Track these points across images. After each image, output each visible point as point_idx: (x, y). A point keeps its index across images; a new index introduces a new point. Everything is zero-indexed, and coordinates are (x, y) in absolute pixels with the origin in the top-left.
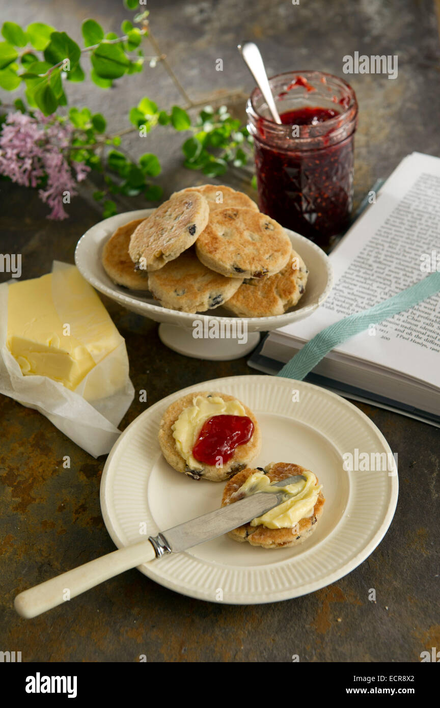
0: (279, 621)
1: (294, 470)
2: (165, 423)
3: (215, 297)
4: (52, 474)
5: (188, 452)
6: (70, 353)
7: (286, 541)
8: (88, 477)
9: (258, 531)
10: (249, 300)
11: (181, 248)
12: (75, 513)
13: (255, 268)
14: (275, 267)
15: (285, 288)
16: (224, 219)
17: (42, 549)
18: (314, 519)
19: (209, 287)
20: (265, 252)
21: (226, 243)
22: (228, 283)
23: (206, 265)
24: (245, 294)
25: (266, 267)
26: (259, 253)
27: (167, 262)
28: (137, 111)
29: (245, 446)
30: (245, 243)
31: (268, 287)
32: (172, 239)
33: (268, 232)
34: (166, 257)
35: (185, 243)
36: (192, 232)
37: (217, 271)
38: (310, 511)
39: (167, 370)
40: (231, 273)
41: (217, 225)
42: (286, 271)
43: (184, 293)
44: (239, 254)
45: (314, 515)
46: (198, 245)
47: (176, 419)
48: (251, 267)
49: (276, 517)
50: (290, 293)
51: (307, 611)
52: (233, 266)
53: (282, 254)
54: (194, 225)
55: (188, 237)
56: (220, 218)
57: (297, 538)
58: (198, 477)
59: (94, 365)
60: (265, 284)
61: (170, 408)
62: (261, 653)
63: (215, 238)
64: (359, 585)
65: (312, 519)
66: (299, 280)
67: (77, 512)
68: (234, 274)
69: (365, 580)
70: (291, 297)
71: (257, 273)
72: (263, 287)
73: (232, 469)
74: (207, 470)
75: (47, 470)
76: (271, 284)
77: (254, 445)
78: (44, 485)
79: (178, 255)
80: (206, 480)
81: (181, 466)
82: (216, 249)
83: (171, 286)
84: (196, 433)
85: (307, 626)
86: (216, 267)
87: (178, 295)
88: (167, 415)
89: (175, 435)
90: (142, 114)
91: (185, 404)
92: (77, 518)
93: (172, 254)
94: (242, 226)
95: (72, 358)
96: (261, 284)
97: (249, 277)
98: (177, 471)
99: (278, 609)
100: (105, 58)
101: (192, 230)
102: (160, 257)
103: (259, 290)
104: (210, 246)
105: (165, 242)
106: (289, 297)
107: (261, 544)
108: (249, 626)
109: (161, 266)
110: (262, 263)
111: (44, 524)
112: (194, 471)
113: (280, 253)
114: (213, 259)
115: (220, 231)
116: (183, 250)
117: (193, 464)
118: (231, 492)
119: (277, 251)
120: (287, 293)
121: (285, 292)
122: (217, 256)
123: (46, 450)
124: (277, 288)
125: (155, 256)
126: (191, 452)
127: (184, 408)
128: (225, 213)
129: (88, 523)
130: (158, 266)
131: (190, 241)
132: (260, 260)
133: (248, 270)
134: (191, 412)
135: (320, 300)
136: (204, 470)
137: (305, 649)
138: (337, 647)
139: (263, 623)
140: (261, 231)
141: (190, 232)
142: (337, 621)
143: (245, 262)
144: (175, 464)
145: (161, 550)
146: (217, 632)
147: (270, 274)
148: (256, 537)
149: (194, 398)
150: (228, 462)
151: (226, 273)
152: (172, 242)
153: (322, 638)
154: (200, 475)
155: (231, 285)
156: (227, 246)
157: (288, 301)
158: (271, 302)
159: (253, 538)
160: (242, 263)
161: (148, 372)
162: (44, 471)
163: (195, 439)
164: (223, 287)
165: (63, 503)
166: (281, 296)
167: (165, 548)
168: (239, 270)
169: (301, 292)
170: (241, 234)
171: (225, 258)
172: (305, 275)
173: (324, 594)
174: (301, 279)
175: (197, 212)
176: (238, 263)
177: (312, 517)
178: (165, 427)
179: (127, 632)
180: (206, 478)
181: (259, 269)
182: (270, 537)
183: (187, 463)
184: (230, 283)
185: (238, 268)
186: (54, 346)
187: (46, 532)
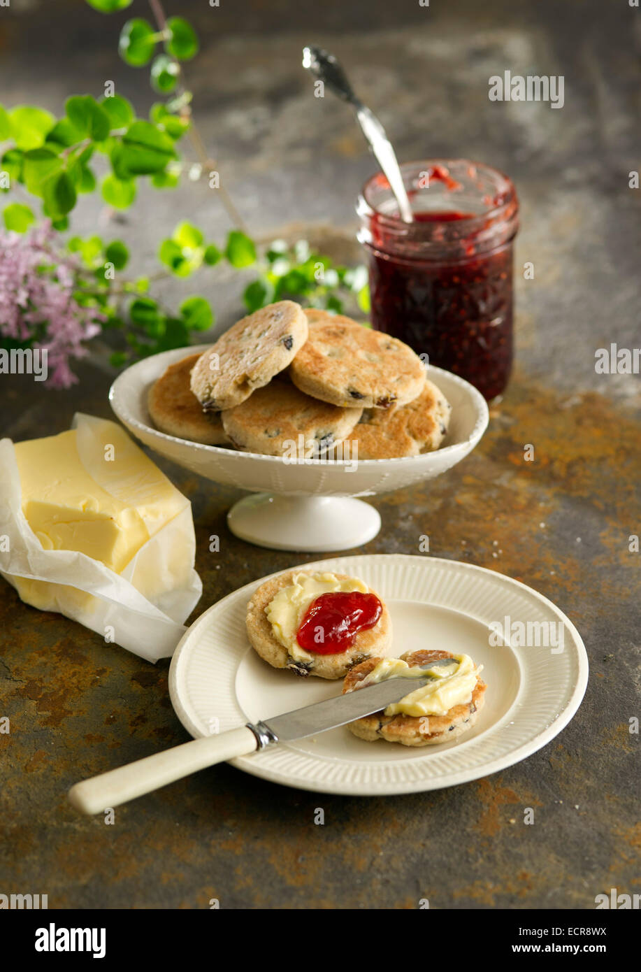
0: (430, 826)
1: (443, 656)
2: (255, 606)
3: (323, 435)
4: (91, 684)
5: (291, 637)
6: (114, 518)
7: (436, 731)
8: (144, 686)
9: (395, 721)
10: (371, 443)
11: (273, 368)
12: (131, 725)
13: (379, 392)
14: (407, 395)
15: (419, 427)
16: (327, 337)
17: (89, 764)
18: (473, 707)
19: (314, 423)
20: (390, 374)
21: (336, 364)
22: (341, 417)
23: (308, 392)
24: (363, 436)
25: (394, 391)
26: (382, 375)
27: (253, 389)
28: (171, 244)
29: (369, 632)
30: (361, 364)
31: (396, 426)
32: (260, 358)
33: (390, 353)
34: (253, 381)
35: (280, 361)
36: (288, 345)
37: (325, 400)
38: (467, 696)
39: (245, 565)
40: (345, 401)
41: (319, 343)
42: (419, 405)
43: (278, 434)
44: (354, 376)
45: (473, 701)
46: (296, 365)
47: (271, 600)
48: (373, 390)
49: (420, 699)
50: (428, 432)
51: (467, 814)
52: (348, 390)
53: (415, 377)
54: (290, 336)
55: (284, 354)
56: (321, 335)
57: (450, 730)
58: (306, 672)
59: (148, 538)
60: (391, 422)
61: (261, 588)
62: (407, 858)
63: (318, 358)
64: (538, 785)
65: (471, 707)
66: (439, 417)
67: (133, 724)
68: (349, 401)
69: (545, 781)
70: (430, 438)
71: (382, 399)
72: (390, 427)
73: (353, 660)
74: (318, 662)
75: (84, 680)
76: (399, 422)
77: (382, 632)
78: (82, 696)
79: (269, 379)
80: (316, 677)
81: (281, 657)
82: (322, 370)
83: (259, 426)
84: (301, 614)
85: (469, 830)
86: (324, 394)
87: (270, 436)
88: (256, 597)
89: (270, 618)
90: (178, 248)
91: (281, 584)
92: (135, 730)
93: (262, 377)
94: (354, 345)
95: (117, 526)
96: (385, 423)
97: (370, 405)
98: (274, 668)
99: (428, 814)
100: (139, 143)
101: (288, 344)
102: (243, 384)
103: (383, 431)
104: (313, 365)
105: (248, 363)
106: (427, 438)
107: (400, 736)
108: (389, 833)
109: (245, 397)
110: (388, 386)
111: (89, 738)
112: (299, 663)
113: (411, 376)
114: (319, 382)
115: (324, 351)
116: (276, 372)
117: (298, 653)
118: (354, 682)
119: (408, 373)
120: (424, 433)
121: (421, 431)
122: (325, 377)
123: (79, 659)
124: (408, 426)
125: (236, 382)
126: (295, 637)
127: (280, 588)
128: (328, 330)
129: (151, 735)
130: (240, 397)
131: (284, 359)
132: (384, 383)
133: (370, 395)
134: (291, 592)
135: (471, 437)
136: (314, 661)
137: (467, 853)
138: (510, 848)
139: (407, 829)
140: (380, 351)
141: (286, 345)
142: (509, 823)
143: (364, 385)
144: (272, 656)
145: (264, 739)
146: (345, 839)
147: (399, 404)
148: (394, 727)
149: (294, 576)
150: (347, 651)
151: (339, 401)
152: (258, 361)
153: (490, 840)
154: (309, 670)
155: (345, 420)
156: (336, 367)
157: (426, 444)
158: (402, 444)
159: (389, 728)
160: (360, 384)
161: (218, 567)
162: (79, 682)
163: (300, 620)
164: (333, 423)
165: (111, 715)
166: (415, 437)
167: (271, 737)
168: (356, 395)
169: (444, 432)
170: (354, 354)
171: (336, 380)
172: (447, 411)
173: (491, 797)
174: (441, 415)
175: (292, 321)
176: (354, 386)
177: (470, 704)
178: (255, 609)
179: (220, 844)
180: (317, 674)
181: (384, 394)
182: (412, 726)
183: (290, 653)
184: (343, 416)
185: (355, 392)
186: (92, 509)
187: (92, 747)
